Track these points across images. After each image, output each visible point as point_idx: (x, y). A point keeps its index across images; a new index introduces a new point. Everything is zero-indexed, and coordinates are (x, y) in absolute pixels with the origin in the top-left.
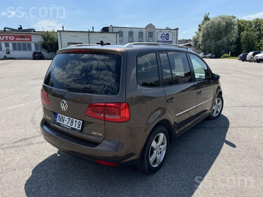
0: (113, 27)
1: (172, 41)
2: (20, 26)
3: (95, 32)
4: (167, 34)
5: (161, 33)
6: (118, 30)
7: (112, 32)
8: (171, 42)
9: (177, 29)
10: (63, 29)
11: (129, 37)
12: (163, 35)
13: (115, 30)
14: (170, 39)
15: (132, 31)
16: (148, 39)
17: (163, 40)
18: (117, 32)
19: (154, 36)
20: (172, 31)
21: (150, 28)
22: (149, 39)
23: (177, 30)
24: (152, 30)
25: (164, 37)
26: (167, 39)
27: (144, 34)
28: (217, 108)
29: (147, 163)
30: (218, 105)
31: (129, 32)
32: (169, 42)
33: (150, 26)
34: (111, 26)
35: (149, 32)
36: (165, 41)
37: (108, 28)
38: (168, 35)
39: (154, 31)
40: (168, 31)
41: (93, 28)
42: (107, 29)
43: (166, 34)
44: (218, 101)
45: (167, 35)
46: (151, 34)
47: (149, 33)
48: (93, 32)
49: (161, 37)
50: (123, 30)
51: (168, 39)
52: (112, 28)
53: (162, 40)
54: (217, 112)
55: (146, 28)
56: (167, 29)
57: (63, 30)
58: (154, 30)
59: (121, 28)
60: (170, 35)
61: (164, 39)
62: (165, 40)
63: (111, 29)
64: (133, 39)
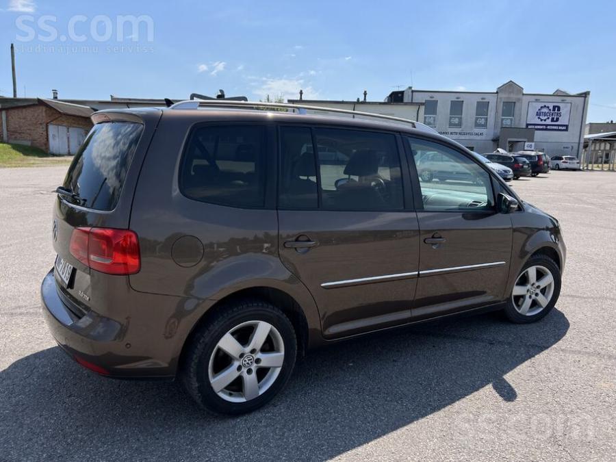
0: (413, 91)
1: (567, 126)
2: (221, 91)
3: (369, 103)
4: (554, 107)
5: (539, 105)
6: (426, 97)
7: (410, 101)
8: (564, 128)
9: (585, 95)
10: (301, 96)
11: (451, 114)
12: (545, 110)
13: (418, 98)
14: (563, 120)
15: (459, 100)
16: (500, 121)
17: (543, 122)
18: (424, 102)
19: (517, 112)
20: (568, 99)
21: (510, 93)
22: (502, 120)
23: (585, 97)
24: (513, 97)
25: (545, 114)
26: (553, 120)
27: (492, 106)
28: (537, 295)
29: (197, 385)
30: (537, 284)
31: (452, 101)
32: (560, 128)
33: (511, 86)
34: (410, 88)
35: (504, 102)
36: (547, 125)
37: (402, 93)
38: (559, 109)
39: (519, 100)
40: (559, 99)
41: (365, 94)
42: (400, 95)
43: (551, 108)
44: (540, 275)
45: (554, 110)
46: (509, 108)
47: (503, 105)
48: (364, 103)
49: (537, 115)
50: (436, 96)
51: (557, 120)
52: (410, 93)
53: (539, 122)
54: (535, 304)
55: (497, 93)
56: (558, 94)
57: (301, 98)
58: (521, 96)
59: (432, 93)
60: (565, 109)
61: (545, 120)
62: (549, 122)
63: (409, 96)
64: (460, 119)
